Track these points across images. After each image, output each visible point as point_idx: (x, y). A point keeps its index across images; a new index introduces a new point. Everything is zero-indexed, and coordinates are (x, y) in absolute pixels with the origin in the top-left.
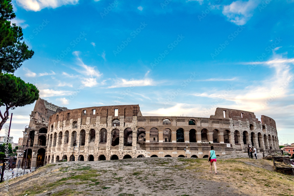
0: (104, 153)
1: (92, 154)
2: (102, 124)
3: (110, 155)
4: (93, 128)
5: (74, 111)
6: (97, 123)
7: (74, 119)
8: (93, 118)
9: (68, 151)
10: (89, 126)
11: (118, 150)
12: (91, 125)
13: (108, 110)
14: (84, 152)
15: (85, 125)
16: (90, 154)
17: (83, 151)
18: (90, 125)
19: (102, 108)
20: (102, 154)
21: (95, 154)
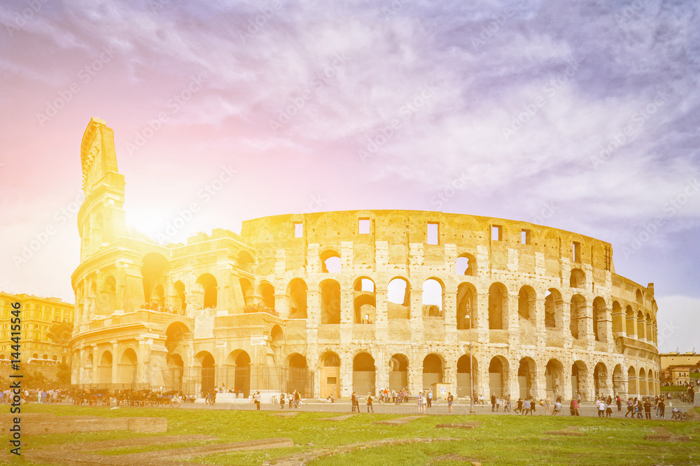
0: (559, 354)
1: (532, 355)
2: (550, 278)
3: (571, 362)
4: (528, 282)
5: (457, 220)
6: (538, 270)
7: (458, 245)
8: (527, 256)
9: (447, 343)
10: (516, 274)
11: (586, 349)
12: (524, 274)
13: (560, 239)
14: (507, 348)
15: (506, 272)
16: (525, 354)
17: (506, 345)
18: (520, 273)
19: (546, 231)
20: (555, 357)
21: (540, 356)
